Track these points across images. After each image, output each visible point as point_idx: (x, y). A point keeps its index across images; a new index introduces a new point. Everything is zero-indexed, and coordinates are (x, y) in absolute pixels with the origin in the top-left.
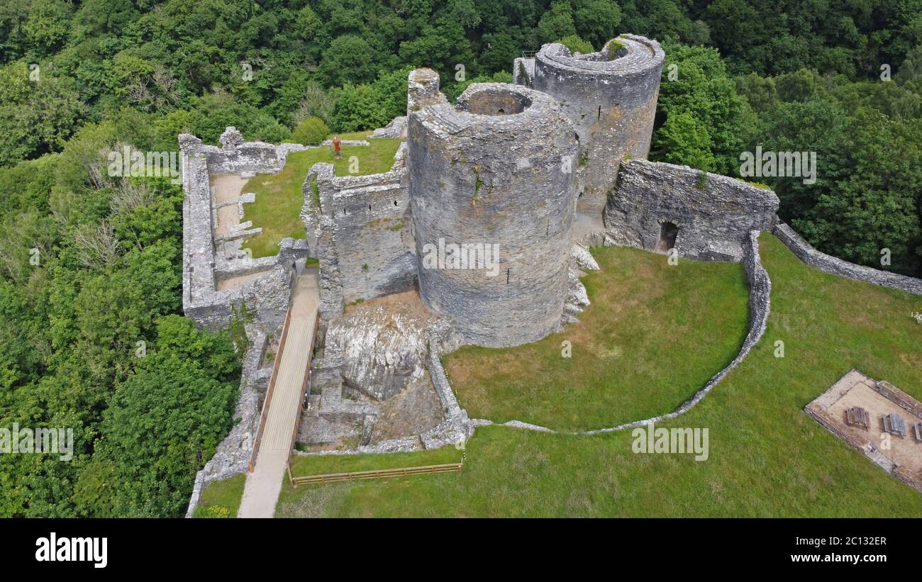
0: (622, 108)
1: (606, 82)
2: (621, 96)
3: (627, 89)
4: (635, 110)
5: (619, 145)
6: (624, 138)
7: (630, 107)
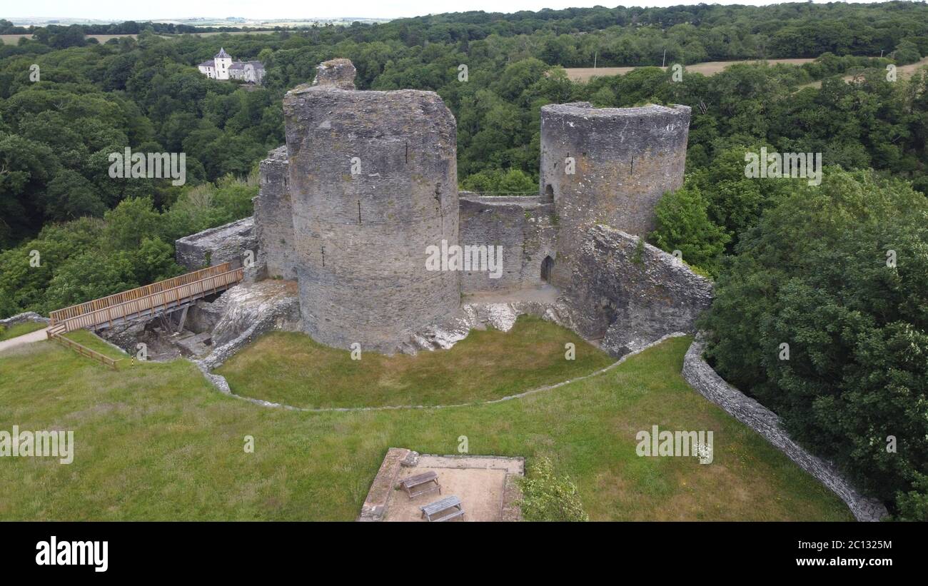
0: (590, 159)
1: (571, 125)
2: (588, 143)
3: (594, 135)
4: (607, 165)
5: (588, 207)
6: (594, 199)
7: (600, 160)
